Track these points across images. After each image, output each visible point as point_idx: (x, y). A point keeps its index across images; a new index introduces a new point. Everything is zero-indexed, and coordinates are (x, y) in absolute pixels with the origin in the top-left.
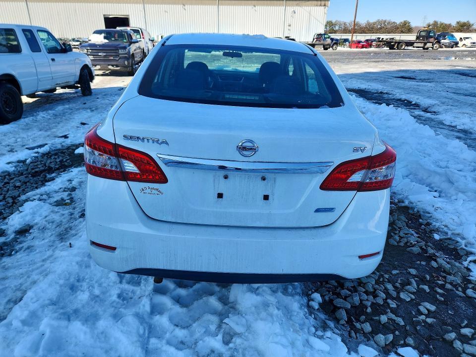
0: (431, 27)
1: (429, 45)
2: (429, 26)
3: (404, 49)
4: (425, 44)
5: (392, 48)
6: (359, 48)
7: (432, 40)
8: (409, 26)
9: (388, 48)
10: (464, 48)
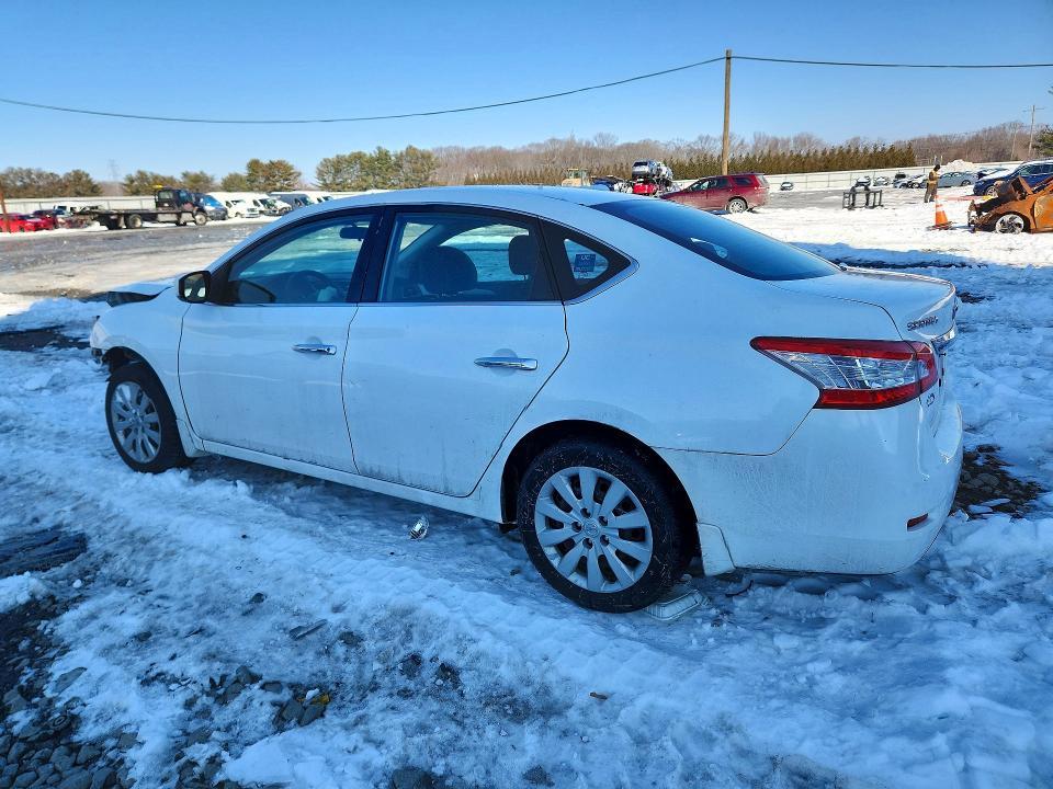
0: (136, 183)
1: (186, 217)
2: (132, 181)
3: (141, 227)
4: (179, 215)
5: (113, 225)
6: (29, 230)
7: (188, 207)
8: (89, 182)
9: (105, 228)
10: (238, 220)
